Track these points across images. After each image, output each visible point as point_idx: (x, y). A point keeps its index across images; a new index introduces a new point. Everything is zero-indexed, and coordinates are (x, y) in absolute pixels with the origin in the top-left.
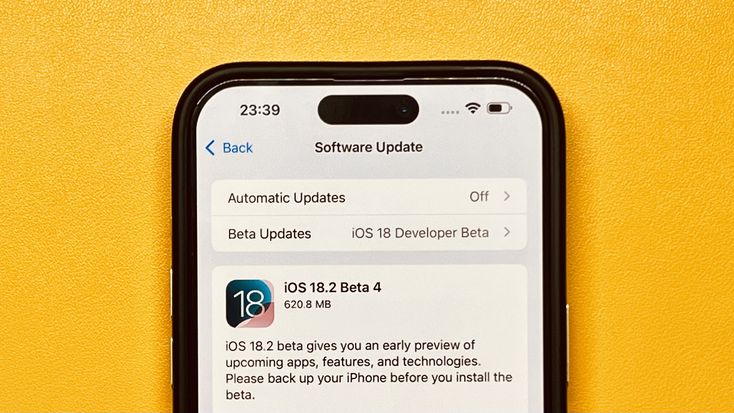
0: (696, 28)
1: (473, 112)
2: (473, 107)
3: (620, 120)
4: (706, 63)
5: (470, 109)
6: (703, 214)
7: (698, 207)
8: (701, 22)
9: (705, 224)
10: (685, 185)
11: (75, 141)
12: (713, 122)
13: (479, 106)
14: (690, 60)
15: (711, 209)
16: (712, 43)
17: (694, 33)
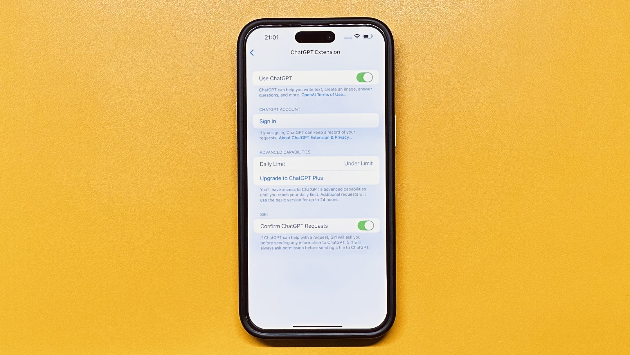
0: (459, 37)
1: (357, 38)
2: (357, 36)
3: (430, 74)
4: (464, 50)
5: (356, 37)
6: (465, 111)
7: (463, 108)
8: (461, 34)
9: (465, 115)
10: (457, 100)
11: (212, 90)
12: (467, 74)
13: (359, 35)
14: (457, 49)
15: (468, 109)
16: (466, 42)
17: (458, 38)
